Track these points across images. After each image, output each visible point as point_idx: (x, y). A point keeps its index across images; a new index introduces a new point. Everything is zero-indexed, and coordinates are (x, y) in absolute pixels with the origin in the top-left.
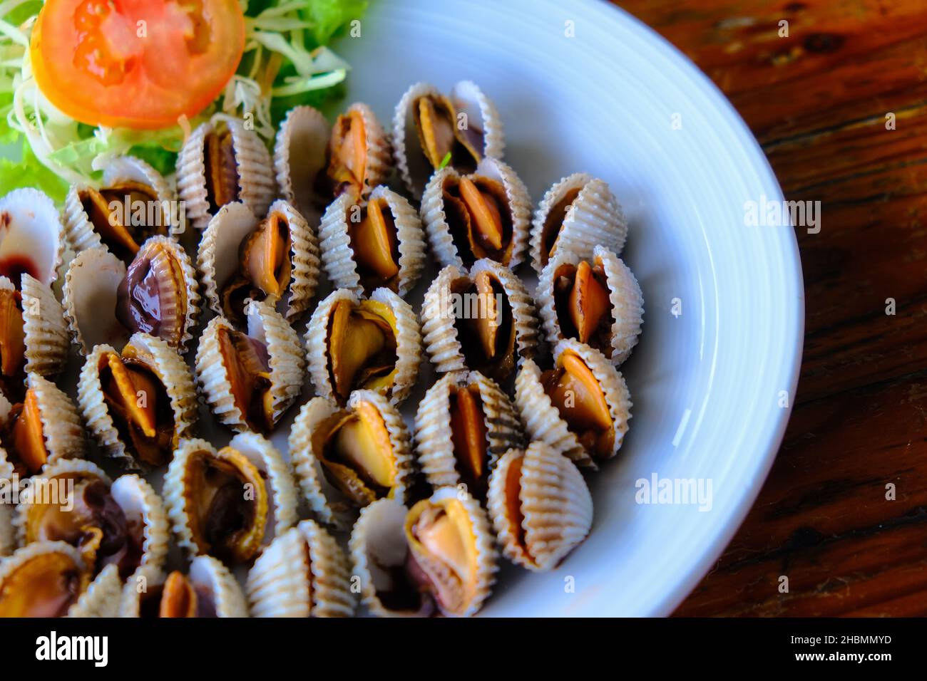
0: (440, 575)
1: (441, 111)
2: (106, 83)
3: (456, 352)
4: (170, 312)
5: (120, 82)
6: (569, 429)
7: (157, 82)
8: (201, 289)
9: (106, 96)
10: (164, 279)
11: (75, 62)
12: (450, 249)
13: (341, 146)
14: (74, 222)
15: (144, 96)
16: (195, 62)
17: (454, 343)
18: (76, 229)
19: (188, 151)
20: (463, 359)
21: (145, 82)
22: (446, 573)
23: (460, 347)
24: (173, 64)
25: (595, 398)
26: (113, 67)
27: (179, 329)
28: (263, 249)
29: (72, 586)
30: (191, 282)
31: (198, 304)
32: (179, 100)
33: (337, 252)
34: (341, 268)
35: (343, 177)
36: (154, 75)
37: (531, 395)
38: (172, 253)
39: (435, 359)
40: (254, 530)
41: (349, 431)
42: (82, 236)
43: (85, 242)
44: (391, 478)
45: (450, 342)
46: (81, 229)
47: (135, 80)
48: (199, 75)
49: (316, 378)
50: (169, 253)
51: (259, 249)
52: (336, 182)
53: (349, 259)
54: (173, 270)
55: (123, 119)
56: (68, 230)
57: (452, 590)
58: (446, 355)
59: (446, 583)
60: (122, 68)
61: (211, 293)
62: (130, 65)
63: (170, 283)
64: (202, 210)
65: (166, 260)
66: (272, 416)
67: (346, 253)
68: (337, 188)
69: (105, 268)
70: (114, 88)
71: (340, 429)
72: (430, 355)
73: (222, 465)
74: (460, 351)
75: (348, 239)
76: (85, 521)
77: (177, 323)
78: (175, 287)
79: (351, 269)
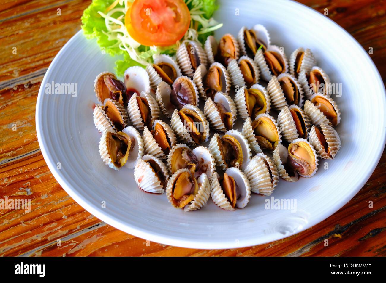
0: (303, 164)
1: (252, 34)
2: (153, 33)
3: (284, 100)
4: (191, 98)
5: (156, 32)
6: (327, 118)
7: (167, 31)
8: (199, 90)
9: (153, 37)
10: (187, 89)
11: (142, 27)
12: (268, 72)
13: (224, 47)
14: (152, 75)
15: (164, 36)
16: (177, 25)
17: (284, 98)
18: (153, 77)
19: (181, 51)
20: (286, 102)
21: (164, 32)
22: (306, 163)
23: (285, 99)
24: (170, 25)
25: (330, 109)
26: (154, 28)
27: (194, 103)
28: (214, 77)
29: (192, 181)
30: (195, 88)
31: (198, 95)
32: (174, 37)
33: (237, 76)
34: (238, 81)
35: (228, 56)
36: (166, 30)
37: (313, 110)
38: (188, 81)
39: (275, 104)
40: (240, 159)
41: (260, 127)
42: (155, 79)
43: (156, 81)
44: (277, 138)
45: (282, 97)
46: (155, 77)
47: (161, 31)
48: (179, 28)
49: (243, 113)
50: (187, 81)
51: (213, 77)
52: (225, 57)
53: (242, 78)
54: (190, 86)
55: (159, 43)
56: (150, 77)
57: (307, 168)
58: (281, 101)
59: (306, 166)
60: (157, 28)
61: (202, 91)
62: (159, 26)
63: (190, 89)
64: (189, 68)
65: (186, 83)
66: (232, 125)
67: (240, 76)
68: (226, 59)
69: (165, 88)
70: (155, 34)
71: (257, 126)
72: (274, 103)
73: (226, 140)
74: (286, 100)
75: (241, 71)
76: (188, 162)
77: (193, 101)
78: (191, 91)
79: (242, 81)
